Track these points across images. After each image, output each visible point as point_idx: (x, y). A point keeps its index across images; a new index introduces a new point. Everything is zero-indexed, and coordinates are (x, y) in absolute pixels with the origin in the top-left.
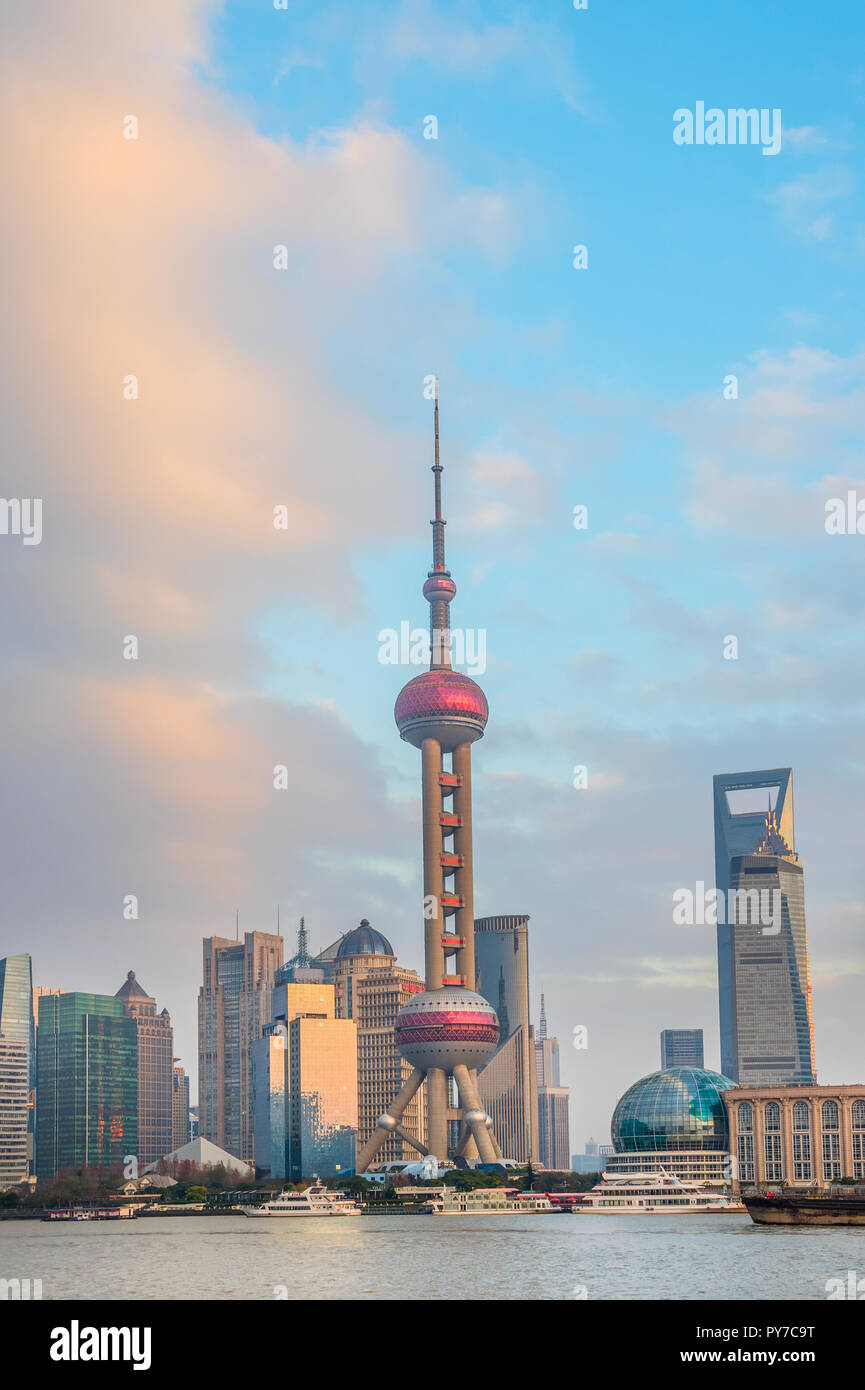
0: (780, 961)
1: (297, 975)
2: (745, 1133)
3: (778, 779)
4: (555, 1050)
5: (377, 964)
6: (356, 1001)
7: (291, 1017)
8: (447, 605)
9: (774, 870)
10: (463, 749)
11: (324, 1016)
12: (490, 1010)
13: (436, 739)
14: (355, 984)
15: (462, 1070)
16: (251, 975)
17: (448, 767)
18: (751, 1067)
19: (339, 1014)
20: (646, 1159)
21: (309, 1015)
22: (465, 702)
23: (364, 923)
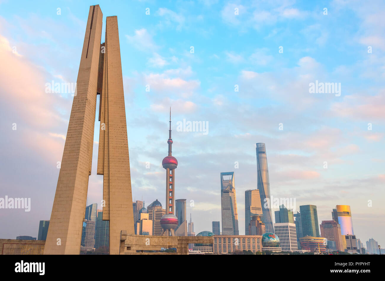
0: (230, 210)
1: (143, 211)
2: (216, 244)
3: (232, 174)
4: (193, 225)
5: (159, 208)
6: (155, 215)
7: (141, 219)
8: (171, 145)
9: (228, 192)
10: (173, 170)
11: (147, 219)
12: (177, 218)
13: (169, 168)
14: (155, 212)
15: (172, 230)
16: (137, 209)
17: (171, 173)
18: (225, 230)
19: (149, 219)
20: (204, 248)
21: (144, 219)
22: (174, 162)
23: (157, 200)
